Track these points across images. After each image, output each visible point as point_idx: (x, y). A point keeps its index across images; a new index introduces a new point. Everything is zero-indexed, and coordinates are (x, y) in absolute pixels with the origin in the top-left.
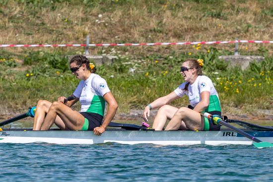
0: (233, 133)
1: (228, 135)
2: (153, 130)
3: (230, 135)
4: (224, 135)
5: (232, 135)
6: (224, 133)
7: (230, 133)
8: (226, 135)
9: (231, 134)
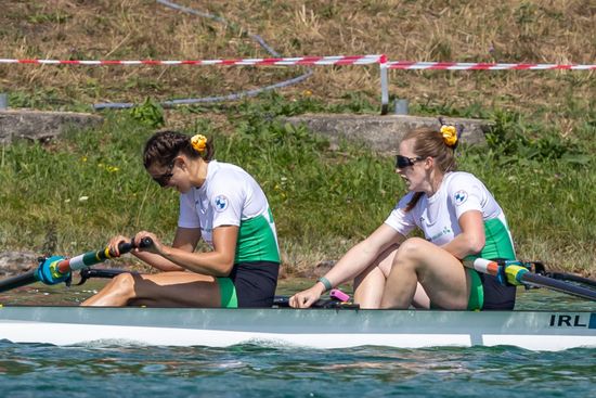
0: (577, 318)
1: (564, 323)
2: (356, 308)
3: (569, 324)
4: (552, 324)
5: (576, 324)
6: (553, 317)
7: (569, 318)
8: (560, 324)
9: (572, 322)
